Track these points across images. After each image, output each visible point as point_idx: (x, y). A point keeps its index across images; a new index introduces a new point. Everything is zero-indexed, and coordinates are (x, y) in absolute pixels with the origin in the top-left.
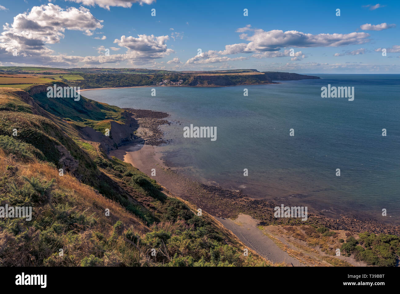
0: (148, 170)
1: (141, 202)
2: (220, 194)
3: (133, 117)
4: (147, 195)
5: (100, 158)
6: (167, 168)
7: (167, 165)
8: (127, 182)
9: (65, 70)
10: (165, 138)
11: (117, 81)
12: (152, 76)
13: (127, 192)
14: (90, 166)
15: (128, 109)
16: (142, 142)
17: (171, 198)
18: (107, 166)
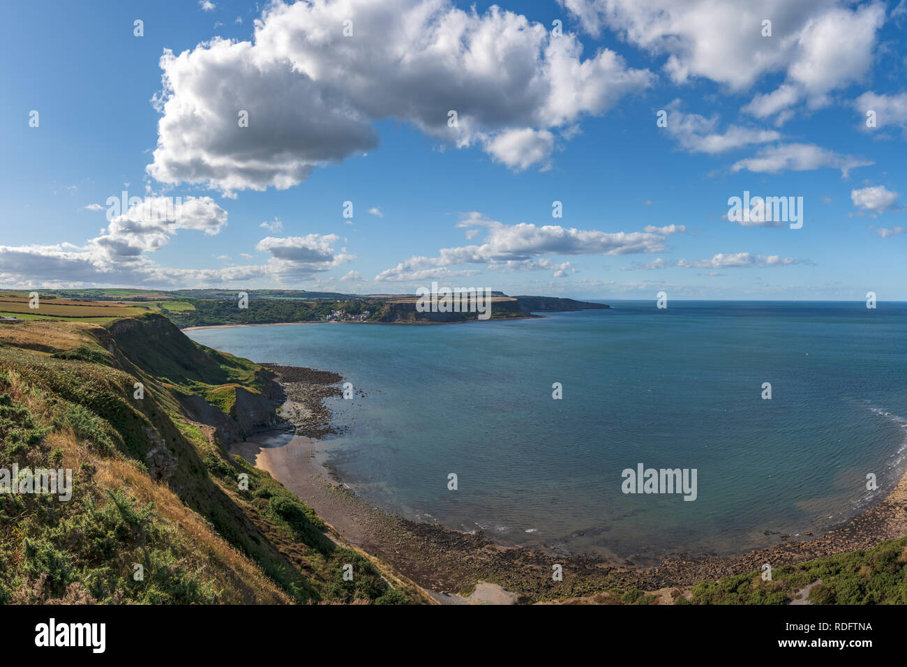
0: (299, 487)
1: (285, 554)
2: (440, 541)
3: (275, 380)
4: (297, 541)
5: (213, 456)
6: (337, 484)
7: (337, 479)
8: (260, 508)
9: (166, 293)
10: (335, 422)
11: (252, 312)
12: (313, 303)
13: (260, 531)
14: (196, 471)
15: (267, 364)
16: (289, 429)
17: (342, 549)
18: (226, 474)
